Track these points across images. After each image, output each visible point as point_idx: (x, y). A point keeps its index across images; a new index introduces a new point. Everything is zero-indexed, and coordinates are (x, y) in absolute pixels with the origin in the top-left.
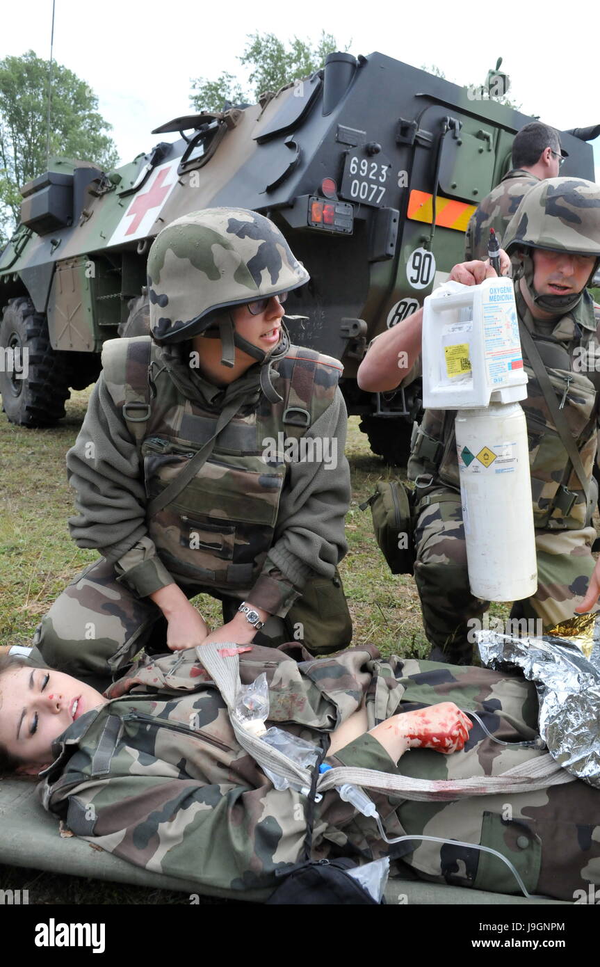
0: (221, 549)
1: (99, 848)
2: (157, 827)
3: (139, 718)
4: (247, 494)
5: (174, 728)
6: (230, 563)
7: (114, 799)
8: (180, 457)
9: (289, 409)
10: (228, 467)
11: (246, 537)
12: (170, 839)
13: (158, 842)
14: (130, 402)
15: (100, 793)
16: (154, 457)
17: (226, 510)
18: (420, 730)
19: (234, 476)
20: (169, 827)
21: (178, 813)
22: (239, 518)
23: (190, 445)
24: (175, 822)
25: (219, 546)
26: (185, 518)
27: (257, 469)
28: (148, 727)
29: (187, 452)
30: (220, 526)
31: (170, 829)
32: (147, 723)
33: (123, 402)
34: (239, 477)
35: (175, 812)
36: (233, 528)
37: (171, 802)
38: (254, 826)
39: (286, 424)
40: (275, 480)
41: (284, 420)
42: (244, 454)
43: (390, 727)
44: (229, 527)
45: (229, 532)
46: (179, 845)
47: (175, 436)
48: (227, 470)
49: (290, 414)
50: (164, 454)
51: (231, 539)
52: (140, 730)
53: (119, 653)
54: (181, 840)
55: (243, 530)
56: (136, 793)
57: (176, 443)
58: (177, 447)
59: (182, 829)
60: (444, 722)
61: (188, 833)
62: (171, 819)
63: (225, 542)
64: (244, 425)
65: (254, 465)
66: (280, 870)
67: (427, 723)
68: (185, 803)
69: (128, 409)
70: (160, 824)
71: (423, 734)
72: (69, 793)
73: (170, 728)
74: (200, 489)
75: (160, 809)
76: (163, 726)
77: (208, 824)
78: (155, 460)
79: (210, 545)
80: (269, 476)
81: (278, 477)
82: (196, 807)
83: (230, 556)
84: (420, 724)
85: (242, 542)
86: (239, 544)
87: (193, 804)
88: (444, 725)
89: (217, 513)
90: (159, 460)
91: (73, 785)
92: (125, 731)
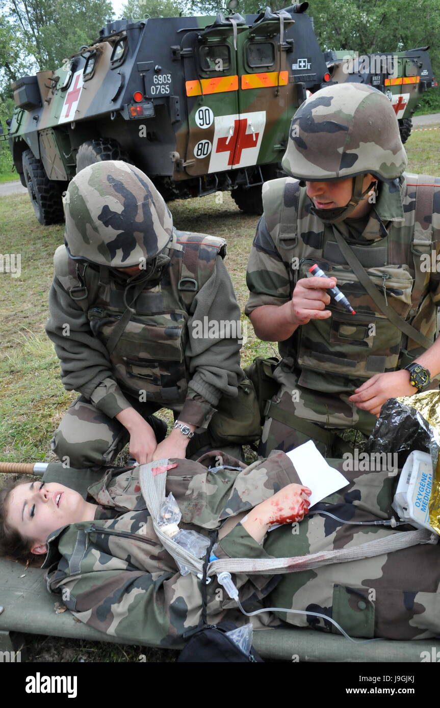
0: (152, 378)
1: (79, 621)
2: (110, 607)
3: (96, 530)
4: (160, 341)
5: (118, 535)
6: (161, 387)
7: (86, 588)
8: (112, 319)
9: (182, 279)
10: (144, 324)
11: (167, 370)
12: (120, 615)
13: (112, 617)
14: (74, 287)
15: (77, 583)
16: (96, 321)
17: (149, 353)
18: (276, 517)
19: (149, 330)
20: (118, 606)
21: (124, 596)
22: (159, 357)
23: (118, 311)
24: (122, 603)
25: (151, 376)
26: (125, 359)
27: (164, 323)
28: (103, 536)
29: (117, 316)
30: (149, 363)
31: (119, 608)
32: (102, 534)
33: (69, 288)
34: (152, 330)
35: (122, 596)
36: (156, 364)
37: (118, 590)
38: (168, 606)
39: (181, 291)
40: (176, 331)
41: (179, 288)
42: (153, 314)
43: (256, 519)
44: (154, 364)
45: (154, 367)
46: (126, 617)
47: (107, 306)
48: (143, 326)
49: (184, 283)
50: (103, 318)
51: (157, 371)
52: (98, 538)
53: (110, 450)
54: (127, 614)
55: (164, 365)
56: (99, 583)
57: (109, 310)
58: (110, 313)
59: (126, 607)
60: (292, 506)
61: (131, 609)
62: (119, 601)
63: (153, 373)
64: (152, 294)
65: (161, 321)
66: (187, 633)
67: (281, 510)
68: (128, 590)
69: (72, 292)
70: (112, 605)
71: (279, 519)
72: (59, 584)
73: (116, 535)
74: (129, 339)
75: (111, 595)
76: (111, 534)
77: (142, 605)
78: (96, 323)
79: (144, 375)
80: (172, 328)
81: (179, 328)
82: (135, 591)
83: (159, 383)
84: (276, 513)
85: (165, 373)
86: (163, 374)
87: (133, 590)
88: (293, 509)
89: (143, 355)
90: (99, 323)
91: (60, 580)
92: (89, 539)
